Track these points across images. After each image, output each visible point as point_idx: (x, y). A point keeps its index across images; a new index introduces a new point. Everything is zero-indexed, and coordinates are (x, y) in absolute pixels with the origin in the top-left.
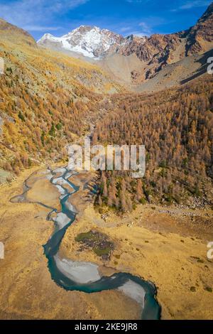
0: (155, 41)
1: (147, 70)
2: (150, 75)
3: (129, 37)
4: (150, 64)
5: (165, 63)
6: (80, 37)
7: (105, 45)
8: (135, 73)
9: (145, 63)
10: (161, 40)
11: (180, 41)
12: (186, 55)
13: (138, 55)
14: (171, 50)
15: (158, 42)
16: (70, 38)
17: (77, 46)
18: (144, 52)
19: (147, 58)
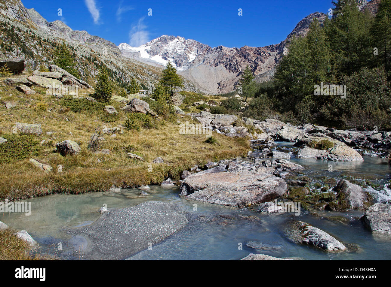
0: (244, 53)
1: (235, 81)
3: (217, 49)
4: (238, 75)
5: (253, 74)
6: (160, 47)
7: (190, 55)
8: (222, 84)
9: (233, 75)
10: (252, 53)
11: (269, 54)
13: (226, 66)
14: (260, 63)
15: (249, 55)
16: (149, 48)
17: (157, 56)
18: (232, 64)
19: (235, 69)
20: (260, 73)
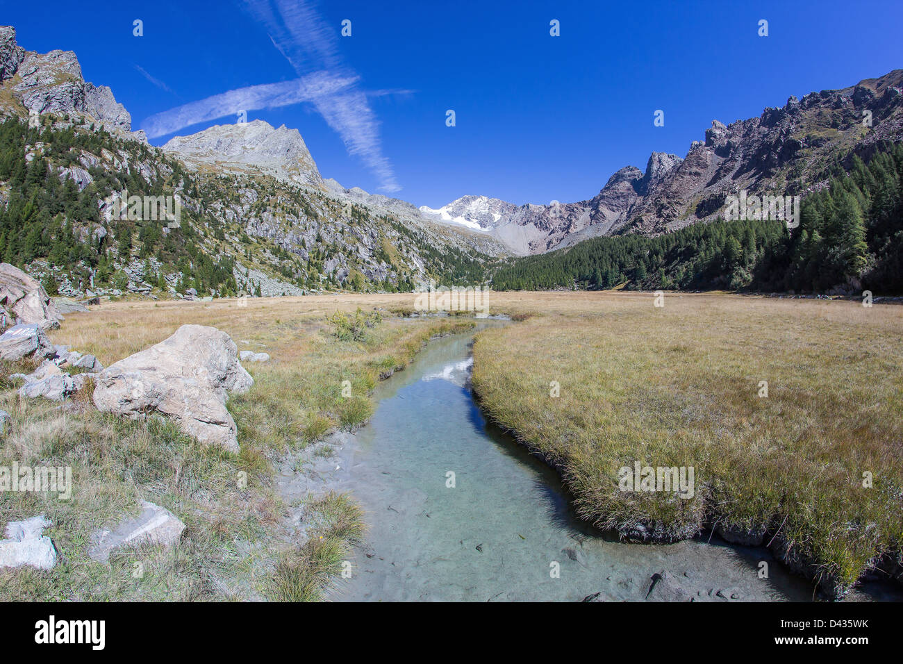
1: (548, 240)
2: (551, 245)
3: (523, 207)
4: (550, 234)
5: (568, 232)
6: (462, 208)
7: (495, 215)
8: (533, 244)
9: (545, 233)
11: (583, 210)
12: (591, 225)
13: (536, 224)
14: (574, 220)
16: (450, 209)
17: (459, 218)
18: (543, 222)
19: (547, 227)
20: (575, 231)
